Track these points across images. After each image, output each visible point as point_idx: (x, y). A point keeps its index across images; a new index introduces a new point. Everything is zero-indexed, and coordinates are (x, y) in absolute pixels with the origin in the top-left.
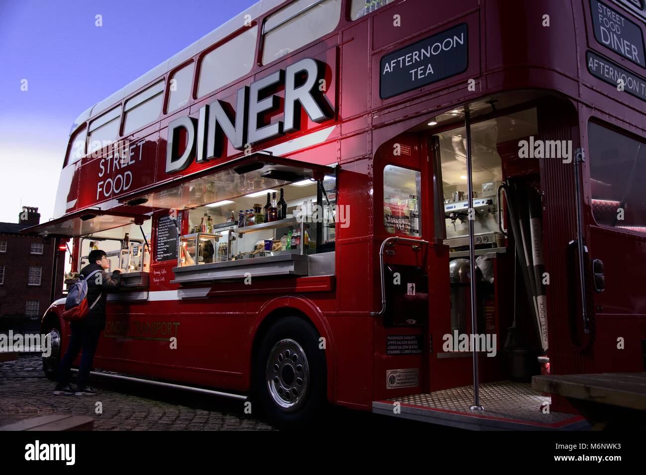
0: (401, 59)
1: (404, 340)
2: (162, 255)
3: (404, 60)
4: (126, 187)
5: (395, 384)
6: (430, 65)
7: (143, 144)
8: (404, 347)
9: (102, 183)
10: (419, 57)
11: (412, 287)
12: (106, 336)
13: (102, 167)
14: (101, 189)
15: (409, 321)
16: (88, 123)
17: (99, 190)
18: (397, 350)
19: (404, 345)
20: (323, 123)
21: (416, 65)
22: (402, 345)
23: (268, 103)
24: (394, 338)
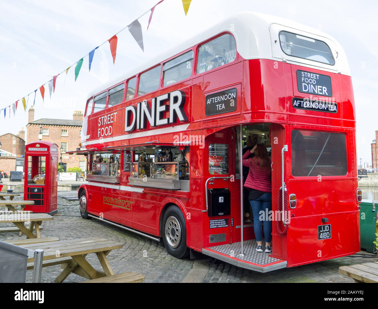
0: (213, 98)
1: (218, 221)
2: (125, 169)
3: (214, 99)
4: (110, 133)
5: (214, 241)
6: (223, 104)
7: (116, 114)
8: (218, 224)
9: (100, 129)
10: (220, 99)
11: (222, 199)
12: (104, 203)
13: (100, 121)
14: (100, 132)
15: (220, 214)
16: (94, 97)
17: (99, 132)
18: (215, 226)
19: (218, 223)
20: (185, 122)
21: (219, 103)
22: (217, 224)
23: (163, 108)
24: (213, 221)
